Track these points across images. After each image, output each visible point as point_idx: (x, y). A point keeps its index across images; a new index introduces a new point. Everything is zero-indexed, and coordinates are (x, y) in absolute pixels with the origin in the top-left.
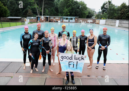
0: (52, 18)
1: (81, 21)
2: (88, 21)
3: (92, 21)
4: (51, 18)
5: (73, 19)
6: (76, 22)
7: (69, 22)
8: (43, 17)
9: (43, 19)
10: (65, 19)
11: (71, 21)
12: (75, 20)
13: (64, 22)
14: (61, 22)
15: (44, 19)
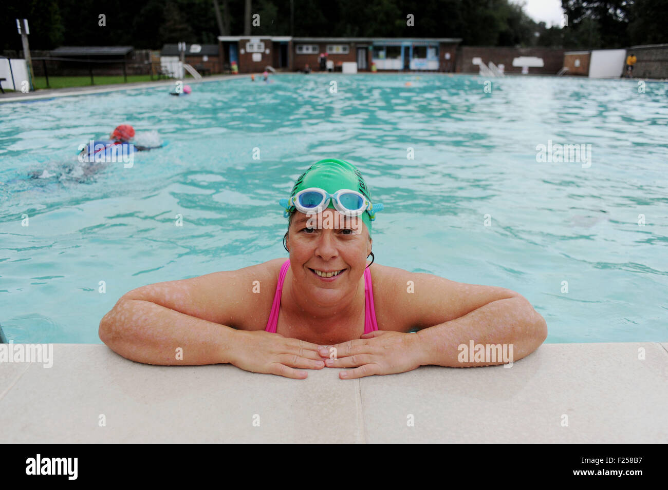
0: (308, 50)
1: (477, 61)
2: (518, 62)
3: (538, 62)
4: (305, 51)
5: (431, 53)
6: (447, 67)
7: (406, 68)
8: (256, 46)
9: (257, 58)
10: (382, 54)
11: (415, 63)
12: (442, 60)
13: (379, 71)
14: (360, 70)
15: (263, 54)
